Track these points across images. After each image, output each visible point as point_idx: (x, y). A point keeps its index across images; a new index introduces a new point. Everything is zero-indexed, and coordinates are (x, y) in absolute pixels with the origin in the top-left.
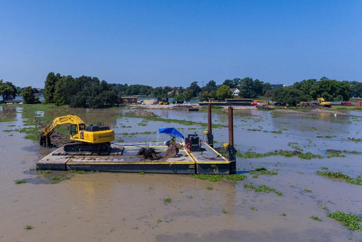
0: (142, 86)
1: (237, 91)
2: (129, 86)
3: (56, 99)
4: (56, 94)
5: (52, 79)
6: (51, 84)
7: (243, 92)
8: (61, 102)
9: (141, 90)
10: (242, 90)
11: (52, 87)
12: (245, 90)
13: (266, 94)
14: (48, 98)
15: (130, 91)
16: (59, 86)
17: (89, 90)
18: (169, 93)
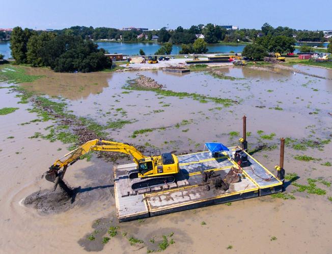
0: (109, 29)
1: (202, 37)
2: (94, 28)
3: (32, 59)
4: (30, 55)
5: (20, 35)
6: (19, 41)
7: (207, 37)
8: (39, 64)
9: (109, 33)
10: (207, 36)
11: (22, 45)
12: (209, 36)
13: (225, 39)
14: (18, 58)
15: (98, 35)
16: (33, 45)
17: (75, 51)
18: (139, 37)
